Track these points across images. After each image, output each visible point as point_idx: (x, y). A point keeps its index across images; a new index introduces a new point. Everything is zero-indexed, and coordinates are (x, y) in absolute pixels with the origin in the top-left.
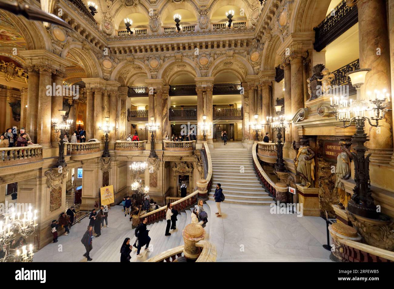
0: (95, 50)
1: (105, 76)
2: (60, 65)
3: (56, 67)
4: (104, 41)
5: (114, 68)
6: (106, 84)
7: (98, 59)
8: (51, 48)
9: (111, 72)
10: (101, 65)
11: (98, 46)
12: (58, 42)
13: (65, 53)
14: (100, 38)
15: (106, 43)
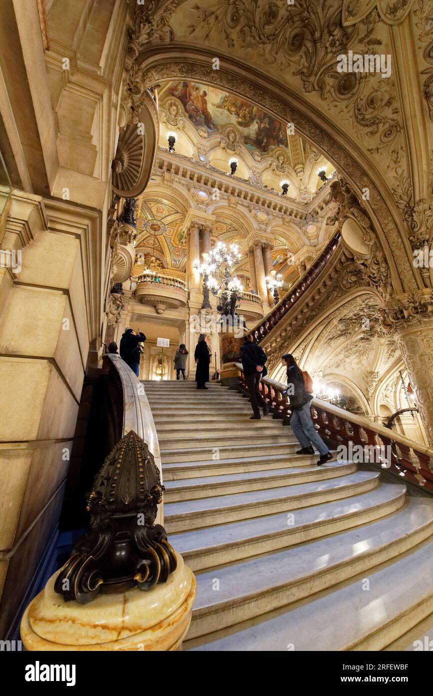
0: (296, 222)
1: (312, 243)
2: (267, 240)
3: (264, 241)
4: (303, 210)
5: (320, 229)
6: (316, 251)
7: (300, 228)
8: (258, 228)
9: (317, 236)
10: (305, 233)
11: (299, 217)
12: (261, 222)
13: (269, 230)
14: (297, 208)
15: (305, 211)
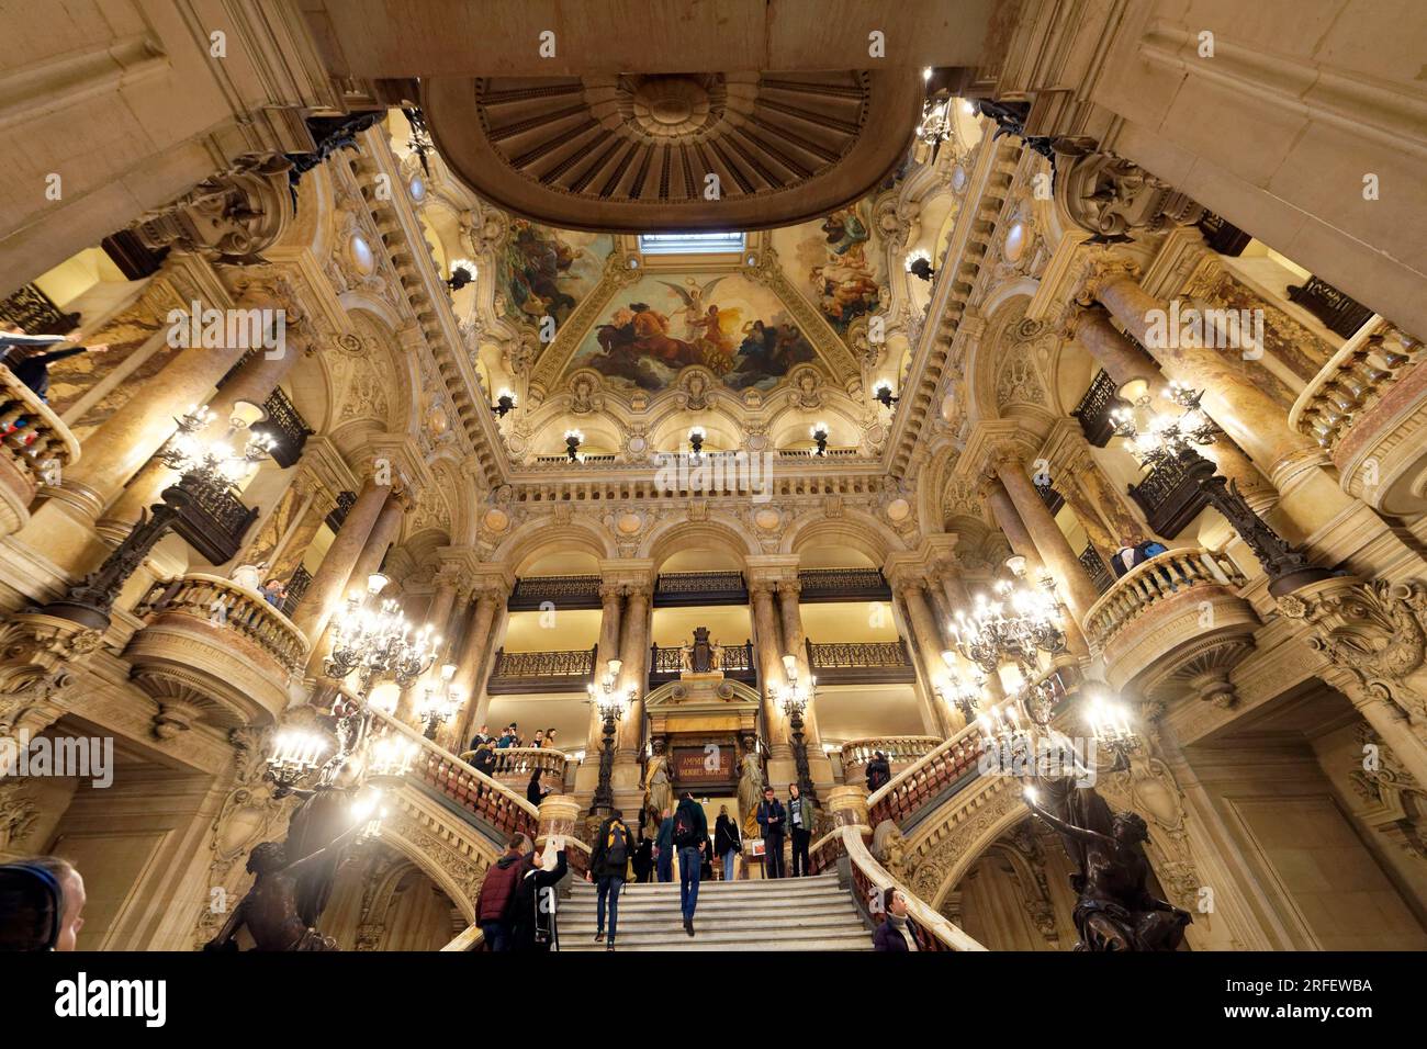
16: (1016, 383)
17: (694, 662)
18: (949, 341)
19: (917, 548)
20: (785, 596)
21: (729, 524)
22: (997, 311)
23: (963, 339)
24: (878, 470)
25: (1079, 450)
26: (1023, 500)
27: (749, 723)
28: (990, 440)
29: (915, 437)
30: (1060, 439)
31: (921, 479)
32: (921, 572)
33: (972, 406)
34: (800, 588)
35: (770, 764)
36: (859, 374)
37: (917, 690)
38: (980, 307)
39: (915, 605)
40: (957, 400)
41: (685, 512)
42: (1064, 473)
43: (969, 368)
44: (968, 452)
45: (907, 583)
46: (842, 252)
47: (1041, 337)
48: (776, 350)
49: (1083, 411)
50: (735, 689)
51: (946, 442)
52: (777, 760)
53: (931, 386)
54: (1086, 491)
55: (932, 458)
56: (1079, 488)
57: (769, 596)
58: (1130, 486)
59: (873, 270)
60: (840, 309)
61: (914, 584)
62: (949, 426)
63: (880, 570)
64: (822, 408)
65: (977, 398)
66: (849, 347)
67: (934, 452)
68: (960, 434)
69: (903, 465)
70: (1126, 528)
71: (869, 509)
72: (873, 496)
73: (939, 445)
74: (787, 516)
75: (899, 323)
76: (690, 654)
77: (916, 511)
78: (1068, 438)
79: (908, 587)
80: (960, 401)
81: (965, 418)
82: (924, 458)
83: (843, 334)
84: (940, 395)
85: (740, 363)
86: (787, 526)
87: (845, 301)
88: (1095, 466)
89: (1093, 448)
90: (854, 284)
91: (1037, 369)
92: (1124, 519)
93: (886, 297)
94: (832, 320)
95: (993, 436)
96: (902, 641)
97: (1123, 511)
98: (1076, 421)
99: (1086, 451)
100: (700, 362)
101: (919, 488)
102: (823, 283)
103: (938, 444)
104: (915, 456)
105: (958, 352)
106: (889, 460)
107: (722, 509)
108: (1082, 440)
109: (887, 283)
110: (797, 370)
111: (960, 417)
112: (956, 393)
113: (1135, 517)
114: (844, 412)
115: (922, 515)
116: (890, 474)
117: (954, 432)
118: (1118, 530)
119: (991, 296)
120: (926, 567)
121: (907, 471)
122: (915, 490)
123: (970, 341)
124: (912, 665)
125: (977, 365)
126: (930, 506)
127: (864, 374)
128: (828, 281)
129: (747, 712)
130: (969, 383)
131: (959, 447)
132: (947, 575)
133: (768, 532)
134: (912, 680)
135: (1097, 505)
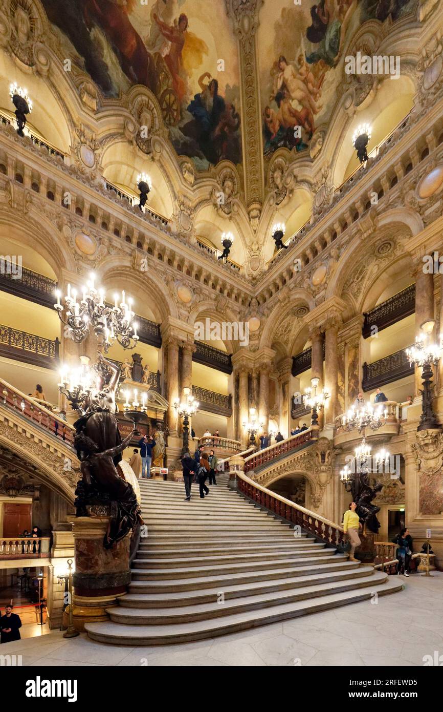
16: (355, 280)
17: (132, 374)
18: (344, 226)
19: (254, 351)
20: (185, 352)
21: (159, 285)
22: (384, 226)
23: (355, 231)
24: (250, 291)
25: (357, 336)
26: (331, 351)
27: (161, 417)
28: (333, 310)
29: (284, 282)
30: (352, 325)
31: (275, 310)
32: (251, 365)
33: (333, 283)
34: (195, 351)
35: (169, 438)
36: (261, 204)
37: (229, 421)
38: (378, 214)
39: (243, 382)
40: (327, 273)
41: (129, 258)
42: (343, 344)
43: (345, 255)
44: (314, 312)
45: (243, 368)
46: (311, 60)
47: (382, 258)
48: (217, 131)
49: (369, 316)
50: (157, 397)
51: (303, 296)
52: (172, 437)
53: (315, 252)
54: (346, 358)
55: (289, 302)
56: (344, 354)
57: (178, 349)
58: (365, 363)
59: (320, 107)
60: (277, 127)
61: (247, 371)
62: (314, 288)
63: (231, 355)
64: (230, 218)
65: (339, 280)
66: (266, 173)
67: (292, 298)
68: (317, 297)
69: (267, 296)
70: (353, 381)
71: (238, 316)
72: (243, 308)
73: (297, 296)
74: (195, 298)
75: (313, 181)
76: (131, 369)
77: (263, 329)
78: (356, 327)
79: (244, 371)
80: (328, 274)
81: (325, 288)
82: (285, 299)
83: (268, 155)
84: (318, 263)
85: (186, 121)
86: (195, 305)
87: (285, 120)
88: (358, 347)
89: (362, 337)
90: (299, 108)
91: (367, 277)
92: (355, 377)
93: (318, 147)
94: (267, 133)
95: (335, 308)
96: (230, 397)
97: (356, 373)
98: (363, 318)
99: (359, 337)
100: (154, 89)
101: (271, 315)
102: (280, 83)
103: (299, 295)
104: (280, 295)
105: (347, 238)
106: (260, 288)
107: (156, 269)
108: (360, 330)
109: (324, 133)
110: (226, 166)
111: (324, 286)
112: (330, 268)
113: (359, 378)
114: (242, 232)
115: (265, 333)
116: (256, 298)
117: (314, 294)
118: (350, 380)
119: (390, 211)
120: (254, 363)
121: (268, 301)
122: (268, 317)
123: (358, 236)
124: (231, 409)
125: (351, 257)
126: (271, 330)
127: (266, 207)
128: (284, 86)
129: (160, 411)
130: (339, 266)
131: (311, 304)
132: (265, 372)
133: (183, 304)
134: (229, 415)
135: (347, 365)
